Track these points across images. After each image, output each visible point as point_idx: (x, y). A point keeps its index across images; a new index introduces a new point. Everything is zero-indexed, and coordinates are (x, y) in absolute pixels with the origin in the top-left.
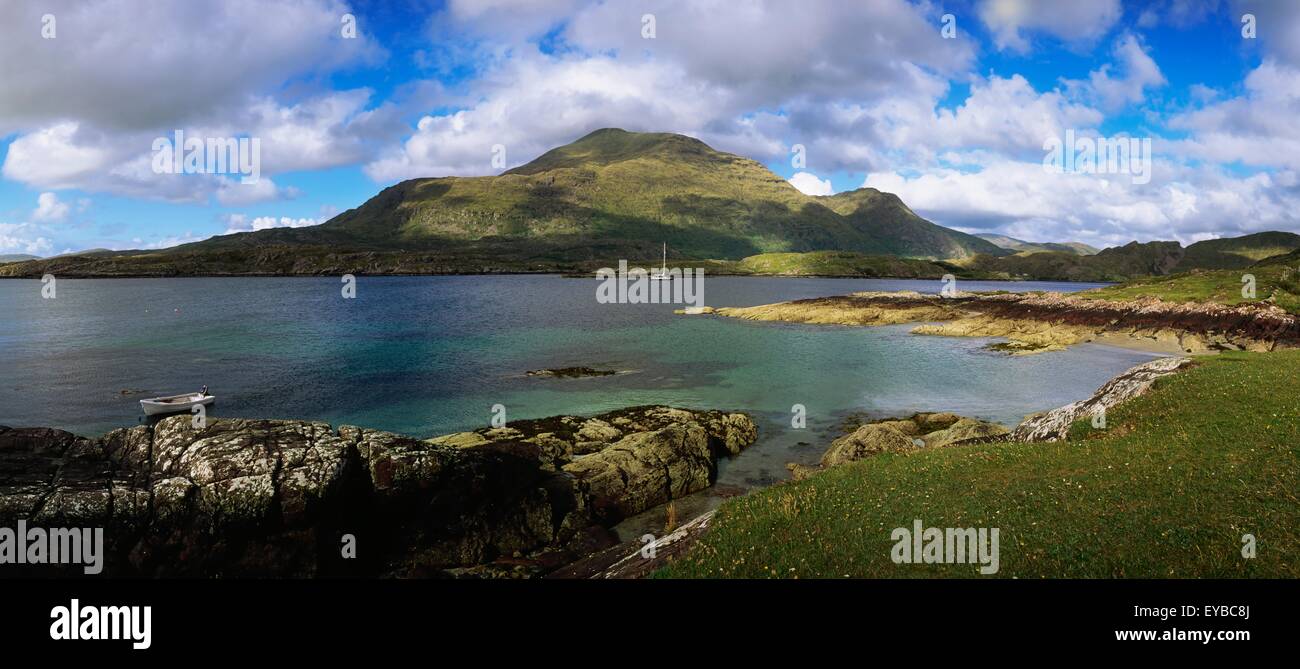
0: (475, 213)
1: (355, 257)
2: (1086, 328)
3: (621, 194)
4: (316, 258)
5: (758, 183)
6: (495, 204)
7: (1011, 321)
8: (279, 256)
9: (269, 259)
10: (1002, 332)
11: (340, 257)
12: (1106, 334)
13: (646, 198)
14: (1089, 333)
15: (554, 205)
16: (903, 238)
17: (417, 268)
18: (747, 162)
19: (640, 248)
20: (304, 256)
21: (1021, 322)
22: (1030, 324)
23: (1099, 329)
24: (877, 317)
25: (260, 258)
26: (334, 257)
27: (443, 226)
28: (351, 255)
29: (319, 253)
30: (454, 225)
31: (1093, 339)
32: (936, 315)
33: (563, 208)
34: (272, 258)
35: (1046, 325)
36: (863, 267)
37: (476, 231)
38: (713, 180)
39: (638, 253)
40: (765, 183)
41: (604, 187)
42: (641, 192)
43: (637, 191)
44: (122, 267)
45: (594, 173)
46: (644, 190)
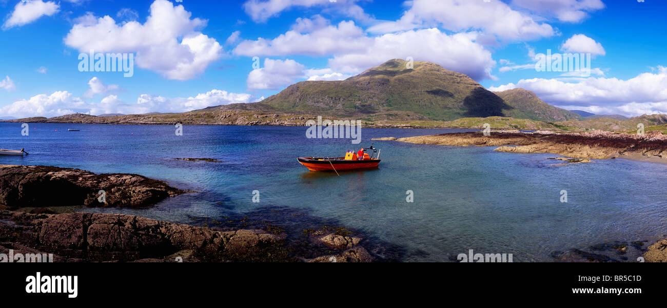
0: (332, 98)
1: (267, 117)
2: (612, 149)
3: (401, 90)
4: (248, 117)
5: (466, 85)
6: (341, 94)
7: (565, 145)
8: (230, 116)
9: (225, 117)
10: (556, 151)
11: (259, 116)
12: (626, 154)
13: (413, 92)
14: (614, 152)
15: (369, 95)
16: (536, 112)
17: (296, 123)
18: (461, 75)
19: (409, 116)
20: (242, 116)
21: (571, 145)
22: (577, 147)
23: (622, 150)
24: (485, 143)
25: (221, 116)
26: (256, 117)
27: (317, 104)
28: (264, 116)
29: (249, 114)
30: (322, 103)
31: (616, 156)
32: (523, 142)
33: (374, 96)
34: (227, 116)
35: (587, 147)
36: (513, 125)
37: (332, 106)
38: (445, 84)
39: (408, 117)
40: (470, 86)
41: (393, 86)
42: (410, 89)
43: (409, 89)
44: (155, 119)
45: (388, 80)
46: (412, 89)
